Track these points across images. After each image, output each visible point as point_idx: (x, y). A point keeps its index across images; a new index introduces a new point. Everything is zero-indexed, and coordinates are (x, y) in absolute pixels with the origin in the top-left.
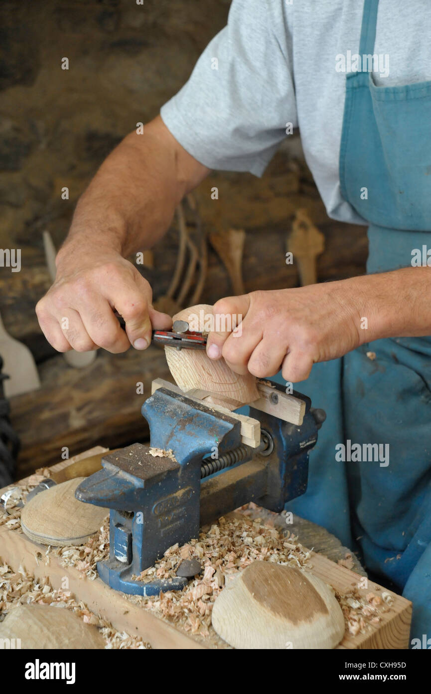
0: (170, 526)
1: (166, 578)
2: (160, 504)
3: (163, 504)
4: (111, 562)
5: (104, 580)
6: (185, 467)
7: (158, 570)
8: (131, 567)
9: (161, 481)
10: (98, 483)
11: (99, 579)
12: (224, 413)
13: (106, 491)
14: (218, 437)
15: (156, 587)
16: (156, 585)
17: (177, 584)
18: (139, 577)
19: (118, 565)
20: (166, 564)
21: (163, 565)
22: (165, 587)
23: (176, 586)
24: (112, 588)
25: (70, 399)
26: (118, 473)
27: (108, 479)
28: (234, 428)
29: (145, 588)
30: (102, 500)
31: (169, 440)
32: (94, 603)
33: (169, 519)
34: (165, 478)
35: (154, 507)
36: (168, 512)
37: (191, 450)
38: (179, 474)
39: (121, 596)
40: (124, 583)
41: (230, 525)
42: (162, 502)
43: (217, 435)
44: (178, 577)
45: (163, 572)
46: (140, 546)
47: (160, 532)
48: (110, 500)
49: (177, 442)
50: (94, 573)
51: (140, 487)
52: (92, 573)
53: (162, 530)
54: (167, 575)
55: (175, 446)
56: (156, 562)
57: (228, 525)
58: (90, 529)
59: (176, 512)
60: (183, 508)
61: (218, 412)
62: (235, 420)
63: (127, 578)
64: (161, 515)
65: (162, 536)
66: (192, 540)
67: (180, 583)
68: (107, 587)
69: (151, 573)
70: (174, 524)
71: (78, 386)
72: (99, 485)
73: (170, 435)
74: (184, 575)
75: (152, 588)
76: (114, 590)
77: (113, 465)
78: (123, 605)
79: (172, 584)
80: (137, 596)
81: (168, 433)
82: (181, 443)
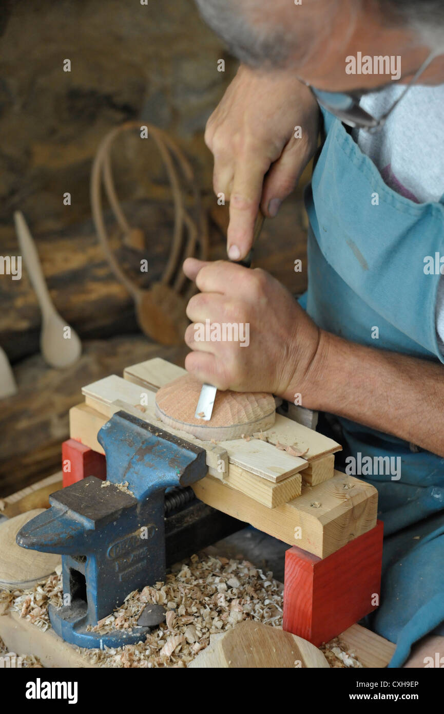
0: (130, 569)
1: (125, 628)
2: (117, 546)
3: (120, 546)
4: (64, 612)
5: (57, 632)
6: (145, 504)
7: (117, 619)
8: (86, 617)
9: (116, 520)
10: (43, 526)
11: (51, 630)
12: (188, 441)
13: (50, 534)
14: (180, 469)
15: (114, 639)
16: (114, 637)
17: (138, 635)
18: (95, 627)
19: (72, 615)
20: (126, 612)
21: (121, 613)
22: (125, 638)
23: (137, 637)
24: (65, 641)
25: (51, 404)
26: (66, 512)
27: (54, 520)
28: (197, 458)
29: (101, 641)
30: (47, 545)
31: (126, 472)
32: (46, 657)
33: (128, 561)
34: (119, 517)
35: (110, 548)
36: (126, 554)
37: (151, 484)
38: (138, 510)
39: (75, 649)
40: (78, 635)
41: (203, 565)
42: (118, 543)
43: (179, 467)
44: (139, 627)
45: (122, 621)
46: (95, 593)
47: (118, 576)
48: (55, 545)
49: (135, 475)
50: (46, 624)
51: (90, 528)
52: (44, 623)
53: (120, 575)
54: (126, 625)
55: (133, 479)
56: (114, 610)
57: (201, 564)
58: (47, 570)
59: (137, 553)
60: (145, 548)
61: (182, 439)
62: (199, 448)
63: (82, 630)
64: (118, 557)
65: (120, 580)
66: (157, 583)
67: (141, 634)
68: (60, 639)
69: (109, 622)
70: (135, 567)
71: (59, 389)
72: (43, 528)
73: (127, 466)
74: (146, 624)
75: (109, 641)
76: (67, 643)
77: (62, 504)
78: (78, 660)
79: (132, 635)
80: (93, 649)
81: (125, 464)
82: (139, 476)
